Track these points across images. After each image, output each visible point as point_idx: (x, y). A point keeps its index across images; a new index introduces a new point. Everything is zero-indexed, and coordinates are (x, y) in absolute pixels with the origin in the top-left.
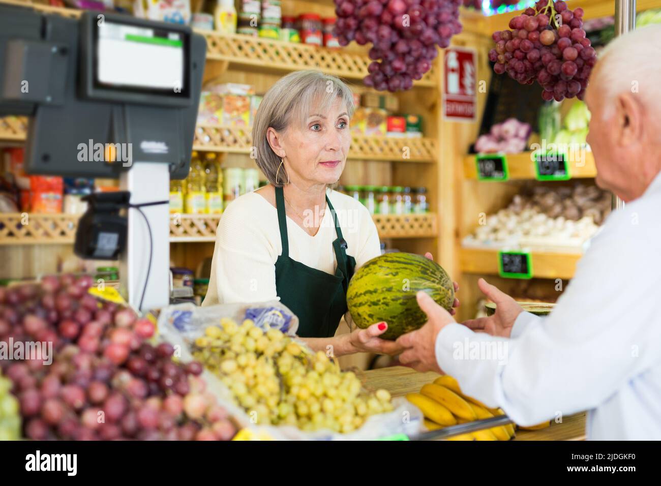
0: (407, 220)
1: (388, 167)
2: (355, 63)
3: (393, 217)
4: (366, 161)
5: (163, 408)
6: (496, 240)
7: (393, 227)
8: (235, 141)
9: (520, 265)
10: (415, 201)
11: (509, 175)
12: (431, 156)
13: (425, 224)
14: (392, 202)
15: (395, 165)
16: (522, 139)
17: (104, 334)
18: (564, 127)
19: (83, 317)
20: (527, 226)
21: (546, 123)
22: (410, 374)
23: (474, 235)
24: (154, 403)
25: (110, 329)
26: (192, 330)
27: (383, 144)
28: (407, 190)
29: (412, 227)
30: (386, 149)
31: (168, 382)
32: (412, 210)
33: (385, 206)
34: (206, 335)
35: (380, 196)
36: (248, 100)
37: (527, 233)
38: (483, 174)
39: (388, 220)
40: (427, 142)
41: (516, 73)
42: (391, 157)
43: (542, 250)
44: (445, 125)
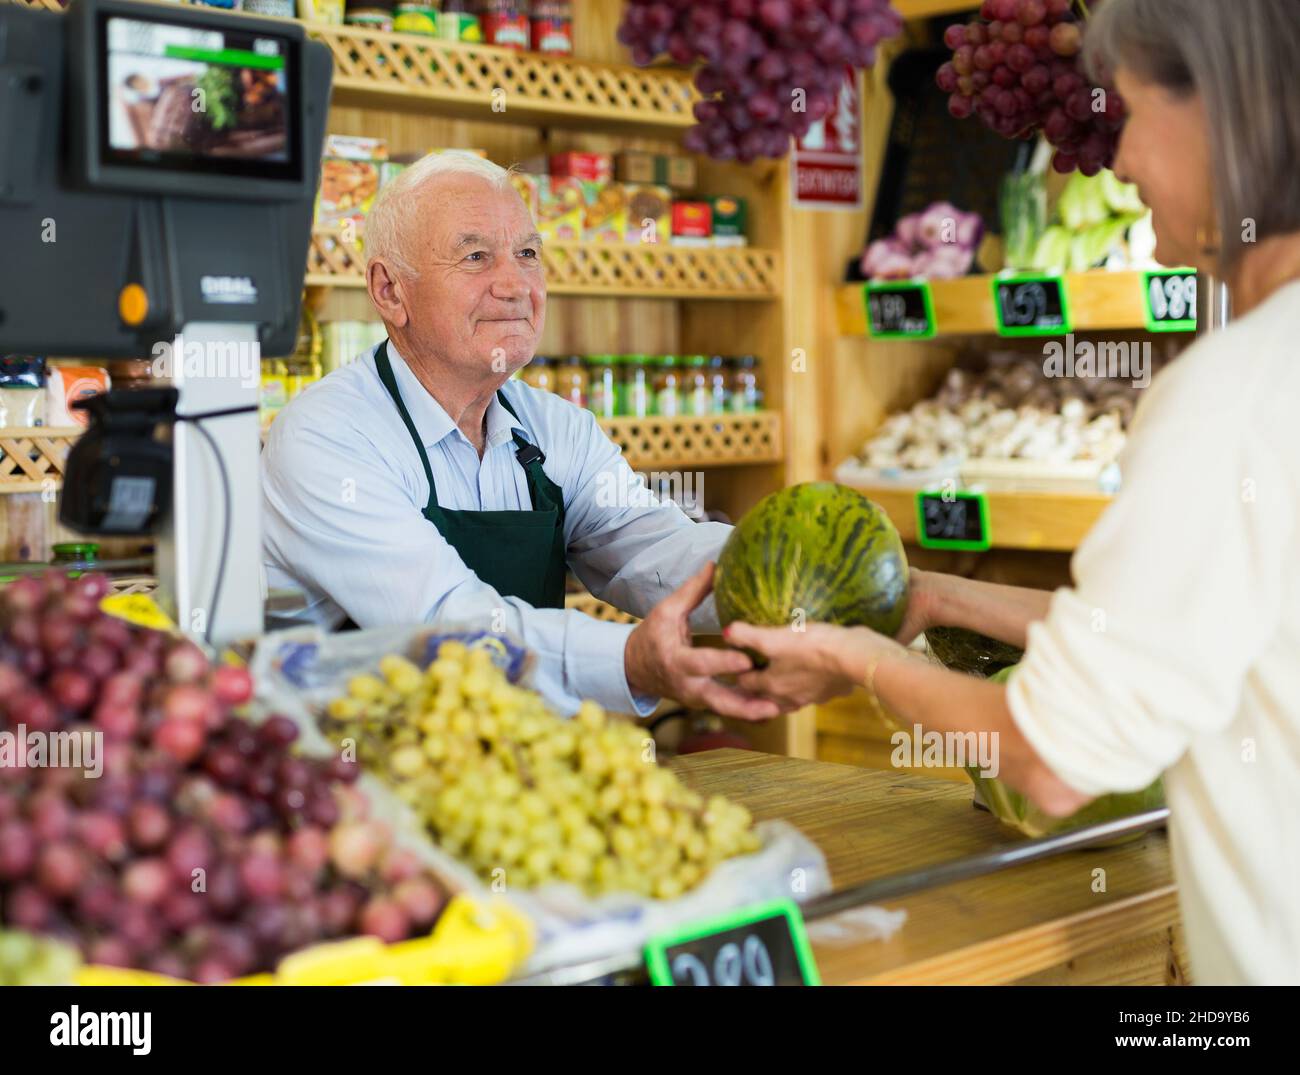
0: (716, 427)
1: (671, 309)
2: (602, 84)
3: (687, 421)
4: (623, 300)
5: (286, 856)
6: (910, 467)
7: (688, 444)
8: (348, 263)
9: (962, 522)
10: (733, 387)
11: (937, 328)
12: (769, 288)
13: (757, 436)
14: (685, 390)
15: (685, 308)
16: (964, 247)
17: (149, 698)
18: (1056, 221)
19: (100, 662)
20: (977, 436)
21: (1017, 213)
22: (753, 764)
23: (863, 458)
24: (266, 845)
25: (158, 689)
26: (320, 685)
27: (663, 263)
28: (717, 362)
29: (728, 441)
30: (671, 272)
31: (295, 799)
32: (727, 405)
33: (670, 398)
34: (350, 695)
35: (658, 378)
36: (374, 170)
37: (978, 453)
38: (879, 325)
39: (678, 429)
40: (759, 257)
41: (998, 117)
42: (681, 290)
43: (1010, 489)
44: (797, 218)
